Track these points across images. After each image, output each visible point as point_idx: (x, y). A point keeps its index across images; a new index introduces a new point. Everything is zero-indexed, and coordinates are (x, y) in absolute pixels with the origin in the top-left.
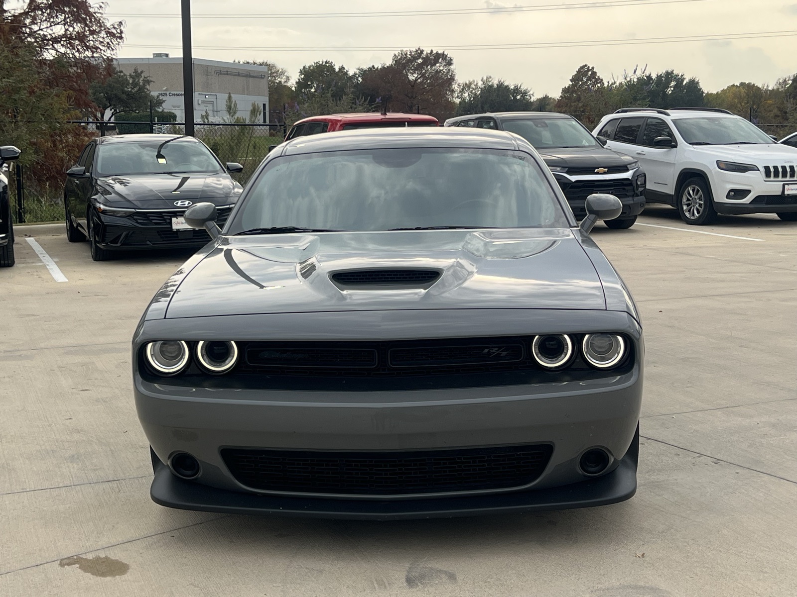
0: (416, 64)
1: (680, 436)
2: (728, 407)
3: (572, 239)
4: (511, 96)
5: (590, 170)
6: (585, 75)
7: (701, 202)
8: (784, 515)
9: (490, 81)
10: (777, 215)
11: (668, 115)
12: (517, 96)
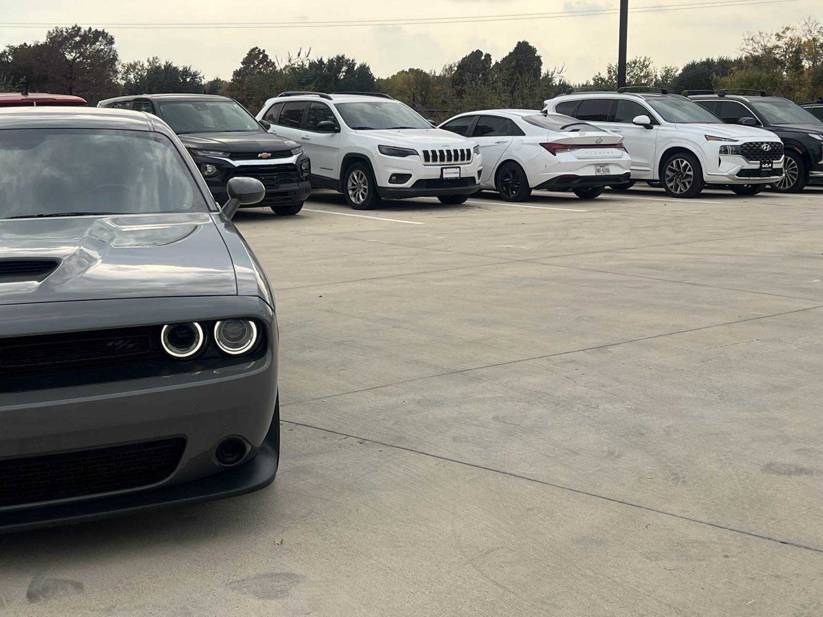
0: (73, 42)
1: (329, 419)
2: (377, 387)
3: (210, 223)
4: (180, 79)
5: (254, 155)
6: (256, 58)
7: (365, 187)
8: (421, 489)
9: (157, 62)
10: (437, 199)
11: (330, 99)
12: (186, 78)
